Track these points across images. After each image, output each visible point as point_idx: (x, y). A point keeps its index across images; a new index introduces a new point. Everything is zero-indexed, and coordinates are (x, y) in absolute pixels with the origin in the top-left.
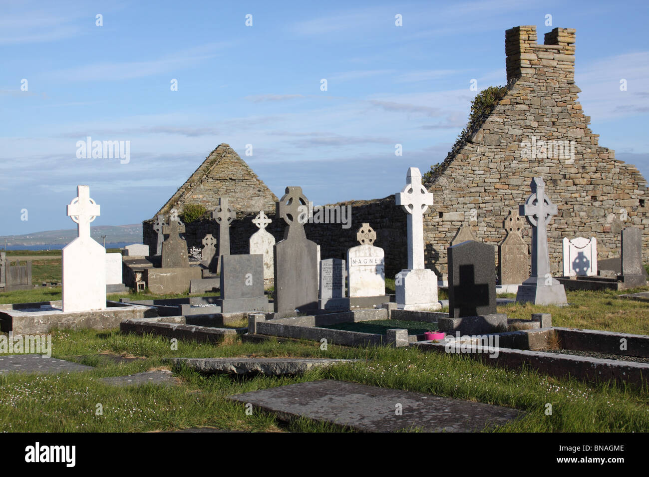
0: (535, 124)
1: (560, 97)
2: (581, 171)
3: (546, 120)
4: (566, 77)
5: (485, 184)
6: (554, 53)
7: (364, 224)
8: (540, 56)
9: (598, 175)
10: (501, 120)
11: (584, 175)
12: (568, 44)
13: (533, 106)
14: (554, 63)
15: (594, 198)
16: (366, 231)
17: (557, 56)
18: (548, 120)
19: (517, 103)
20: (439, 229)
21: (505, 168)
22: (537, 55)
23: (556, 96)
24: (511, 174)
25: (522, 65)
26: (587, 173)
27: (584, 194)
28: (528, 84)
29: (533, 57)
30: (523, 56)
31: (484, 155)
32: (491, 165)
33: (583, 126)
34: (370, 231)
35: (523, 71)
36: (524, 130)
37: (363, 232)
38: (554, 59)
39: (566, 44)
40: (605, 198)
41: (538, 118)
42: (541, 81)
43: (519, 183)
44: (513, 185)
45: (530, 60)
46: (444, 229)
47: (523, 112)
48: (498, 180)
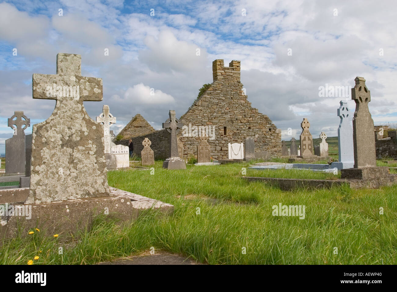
0: (224, 98)
1: (234, 88)
2: (244, 117)
3: (228, 96)
4: (237, 80)
5: (202, 122)
6: (232, 70)
7: (146, 138)
8: (226, 71)
9: (251, 119)
10: (209, 97)
11: (245, 119)
12: (238, 67)
13: (223, 91)
14: (232, 74)
15: (249, 128)
16: (147, 141)
17: (233, 71)
18: (229, 96)
19: (216, 90)
20: (182, 141)
21: (211, 116)
22: (224, 71)
23: (232, 87)
24: (214, 118)
25: (218, 75)
26: (247, 118)
27: (246, 126)
28: (220, 82)
29: (223, 71)
30: (218, 71)
31: (202, 111)
32: (205, 115)
33: (244, 99)
34: (148, 141)
35: (218, 77)
36: (219, 101)
37: (145, 141)
38: (231, 73)
39: (237, 67)
40: (254, 128)
41: (225, 95)
42: (226, 81)
43: (217, 122)
44: (214, 123)
45: (221, 73)
46: (184, 141)
47: (218, 93)
48: (208, 121)
